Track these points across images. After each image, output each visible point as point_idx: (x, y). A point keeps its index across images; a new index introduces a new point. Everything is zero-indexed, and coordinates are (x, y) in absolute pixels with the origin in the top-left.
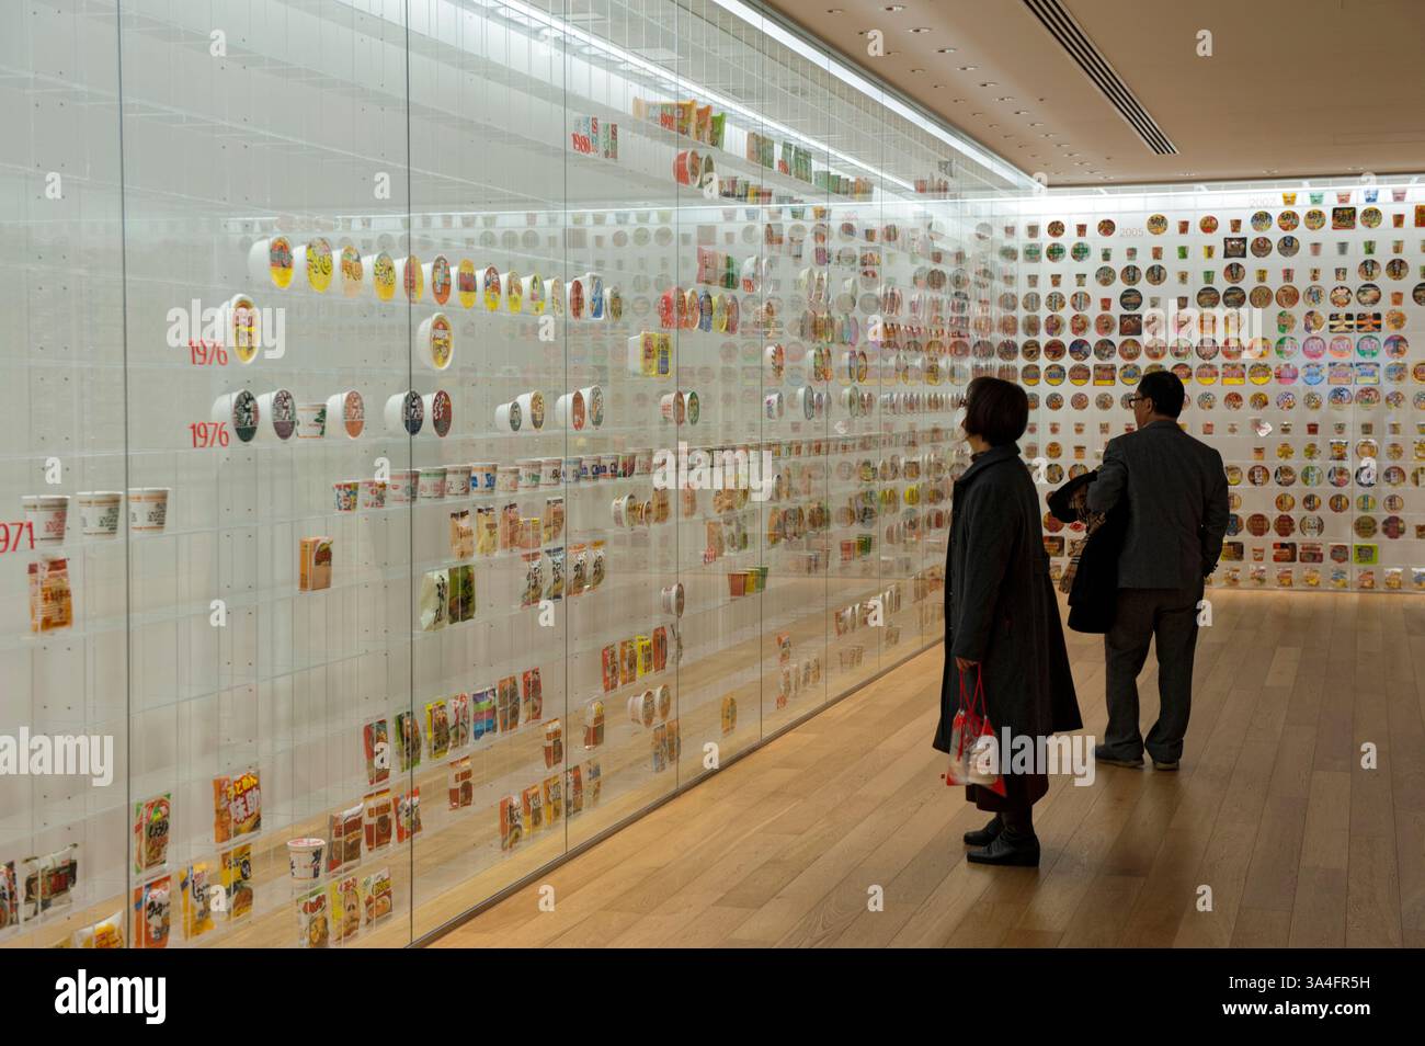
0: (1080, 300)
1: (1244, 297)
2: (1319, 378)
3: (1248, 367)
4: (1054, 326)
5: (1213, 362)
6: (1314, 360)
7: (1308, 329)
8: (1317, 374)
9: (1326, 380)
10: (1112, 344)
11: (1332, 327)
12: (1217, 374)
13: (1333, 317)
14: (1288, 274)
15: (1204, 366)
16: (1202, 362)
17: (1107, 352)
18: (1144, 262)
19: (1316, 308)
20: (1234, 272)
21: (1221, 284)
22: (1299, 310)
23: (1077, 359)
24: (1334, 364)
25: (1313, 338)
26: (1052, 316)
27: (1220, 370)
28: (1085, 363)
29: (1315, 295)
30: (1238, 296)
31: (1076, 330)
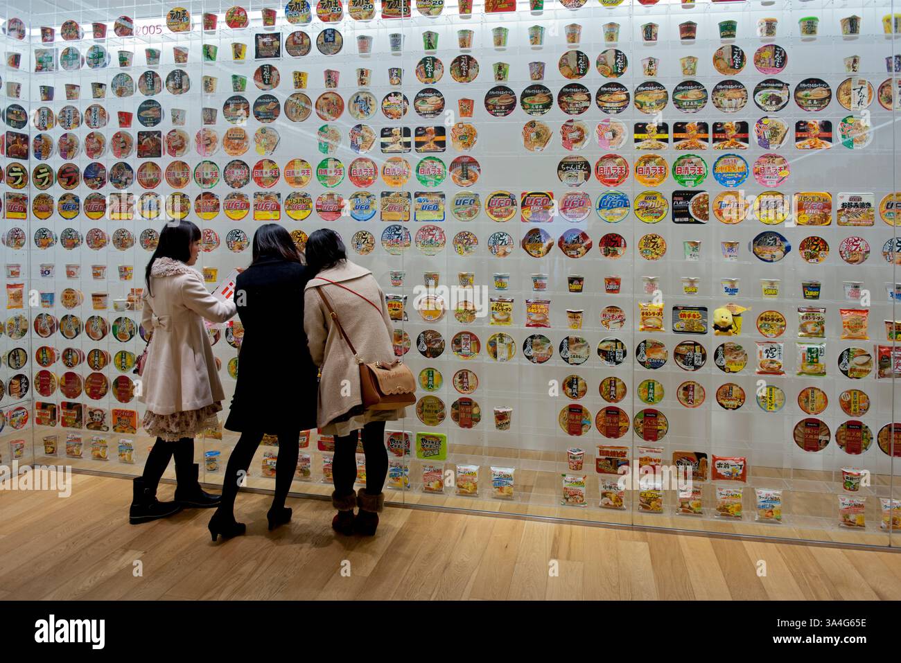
0: (96, 114)
1: (278, 107)
2: (371, 212)
3: (284, 197)
4: (68, 148)
5: (242, 191)
6: (363, 189)
7: (355, 146)
8: (367, 208)
9: (378, 215)
10: (129, 168)
11: (383, 145)
12: (248, 206)
13: (386, 132)
14: (331, 77)
15: (233, 196)
16: (230, 190)
17: (124, 179)
18: (165, 66)
19: (363, 120)
20: (266, 75)
21: (252, 92)
22: (345, 123)
23: (92, 187)
24: (388, 194)
25: (361, 160)
26: (65, 135)
27: (252, 201)
28: (101, 191)
29: (363, 103)
30: (271, 106)
31: (91, 152)
